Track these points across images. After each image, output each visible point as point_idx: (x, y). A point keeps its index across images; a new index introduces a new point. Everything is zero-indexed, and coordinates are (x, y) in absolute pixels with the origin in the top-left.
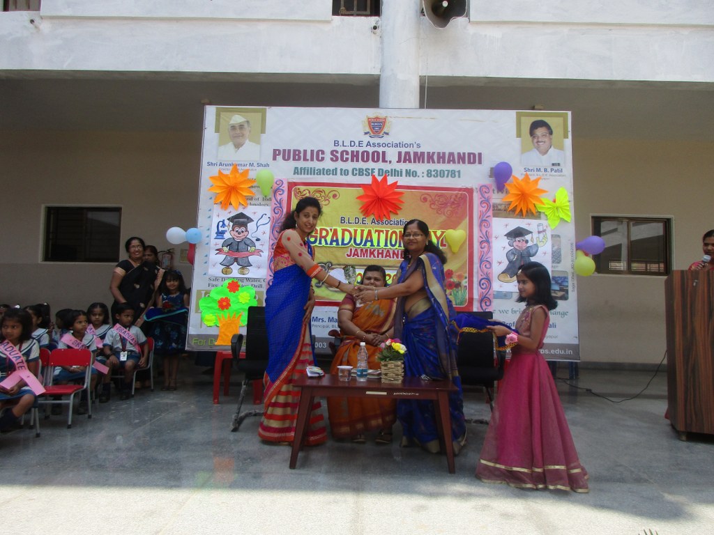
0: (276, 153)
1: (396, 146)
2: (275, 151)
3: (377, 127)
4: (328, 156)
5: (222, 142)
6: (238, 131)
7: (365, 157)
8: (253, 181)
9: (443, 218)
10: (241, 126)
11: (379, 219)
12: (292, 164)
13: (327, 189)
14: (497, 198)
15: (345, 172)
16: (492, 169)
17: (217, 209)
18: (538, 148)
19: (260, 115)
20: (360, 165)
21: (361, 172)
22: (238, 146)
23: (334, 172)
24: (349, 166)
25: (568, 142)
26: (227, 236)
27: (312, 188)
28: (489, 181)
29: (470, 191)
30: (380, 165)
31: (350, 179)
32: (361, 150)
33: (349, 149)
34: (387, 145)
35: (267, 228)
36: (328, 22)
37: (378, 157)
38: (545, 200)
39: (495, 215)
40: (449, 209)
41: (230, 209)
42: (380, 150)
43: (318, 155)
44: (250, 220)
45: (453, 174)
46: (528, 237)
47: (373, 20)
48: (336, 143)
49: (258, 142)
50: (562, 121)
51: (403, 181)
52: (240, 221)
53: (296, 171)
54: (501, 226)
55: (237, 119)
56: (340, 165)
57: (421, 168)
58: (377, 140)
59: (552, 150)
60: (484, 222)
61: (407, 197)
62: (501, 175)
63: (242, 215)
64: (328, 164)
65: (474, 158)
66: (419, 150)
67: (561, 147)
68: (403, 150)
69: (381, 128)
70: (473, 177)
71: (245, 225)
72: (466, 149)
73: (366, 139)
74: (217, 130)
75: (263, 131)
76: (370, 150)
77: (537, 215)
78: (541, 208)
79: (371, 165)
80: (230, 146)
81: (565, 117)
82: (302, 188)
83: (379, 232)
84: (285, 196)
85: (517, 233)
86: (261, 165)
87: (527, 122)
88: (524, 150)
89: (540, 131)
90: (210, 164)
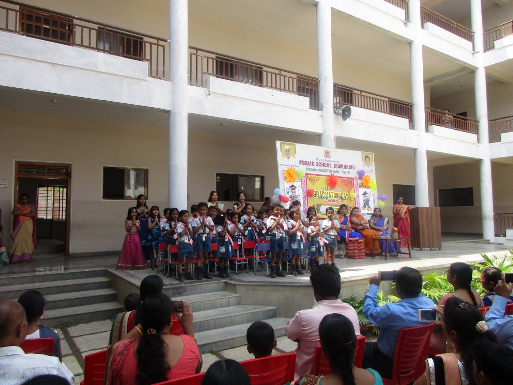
0: (300, 162)
1: (334, 162)
2: (300, 161)
3: (327, 154)
4: (315, 164)
5: (283, 157)
6: (288, 152)
7: (323, 165)
8: (296, 172)
9: (347, 188)
10: (288, 150)
11: (331, 188)
12: (305, 167)
13: (317, 177)
14: (359, 182)
15: (320, 171)
16: (358, 172)
17: (285, 183)
18: (367, 165)
19: (293, 146)
20: (324, 168)
21: (325, 171)
22: (288, 158)
23: (317, 170)
24: (321, 168)
25: (374, 163)
26: (290, 194)
27: (312, 176)
28: (357, 176)
29: (353, 179)
30: (329, 169)
31: (322, 173)
32: (324, 162)
33: (321, 162)
34: (329, 161)
35: (301, 191)
36: (307, 111)
37: (329, 166)
38: (371, 183)
39: (359, 187)
40: (349, 185)
41: (289, 183)
42: (329, 163)
43: (312, 164)
44: (296, 188)
45: (348, 173)
46: (367, 195)
47: (320, 112)
48: (317, 160)
49: (294, 157)
50: (372, 156)
51: (338, 175)
52: (293, 188)
53: (307, 169)
54: (361, 191)
55: (287, 147)
56: (319, 168)
57: (340, 170)
58: (327, 159)
59: (370, 166)
60: (357, 190)
61: (339, 181)
62: (361, 175)
63: (293, 186)
64: (315, 167)
65: (352, 168)
66: (339, 164)
67: (372, 165)
68: (335, 163)
69: (329, 155)
70: (353, 174)
71: (294, 189)
72: (351, 165)
73: (325, 159)
74: (281, 152)
75: (295, 153)
76: (327, 163)
77: (368, 188)
78: (370, 185)
79: (327, 168)
80: (286, 158)
81: (372, 154)
82: (310, 176)
83: (332, 193)
84: (305, 179)
85: (365, 194)
86: (296, 166)
87: (364, 155)
88: (364, 166)
89: (367, 159)
90: (280, 165)
